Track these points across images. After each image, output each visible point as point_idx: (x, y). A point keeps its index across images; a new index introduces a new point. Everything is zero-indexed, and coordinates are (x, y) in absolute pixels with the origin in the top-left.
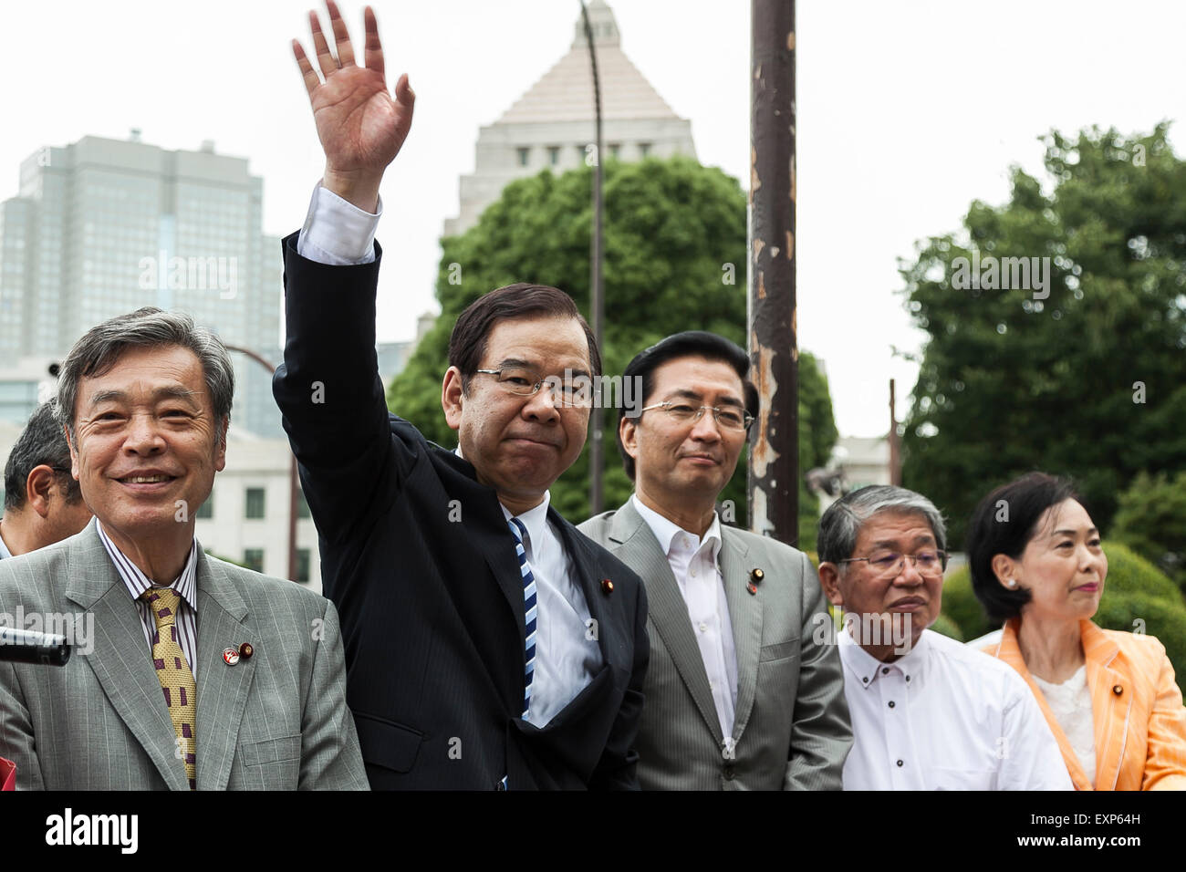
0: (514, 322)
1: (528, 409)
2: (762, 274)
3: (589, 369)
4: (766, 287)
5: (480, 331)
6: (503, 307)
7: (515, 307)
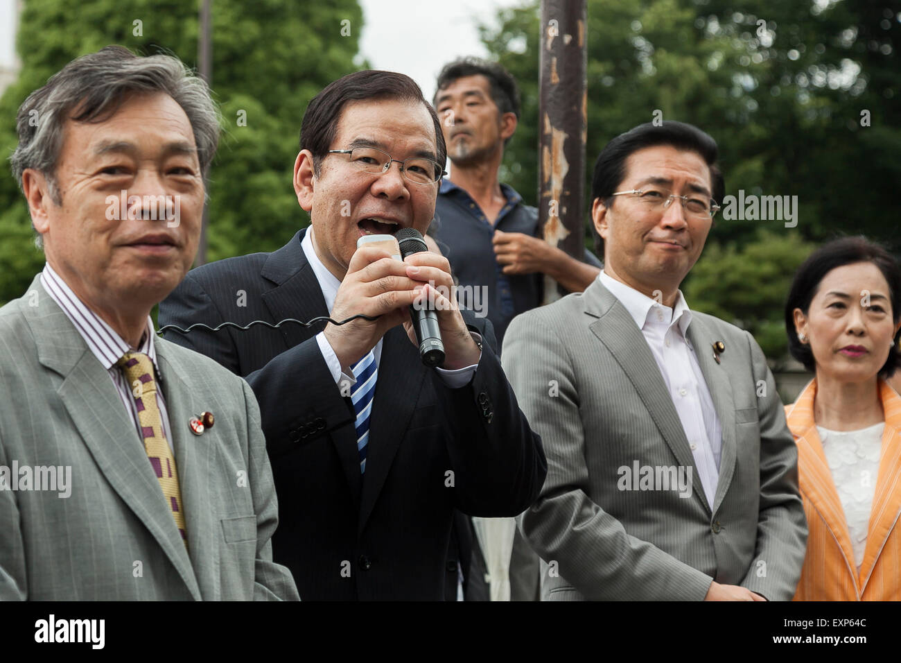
0: (364, 105)
1: (377, 187)
2: (555, 60)
3: (435, 152)
4: (558, 72)
5: (331, 114)
6: (352, 90)
7: (365, 90)
